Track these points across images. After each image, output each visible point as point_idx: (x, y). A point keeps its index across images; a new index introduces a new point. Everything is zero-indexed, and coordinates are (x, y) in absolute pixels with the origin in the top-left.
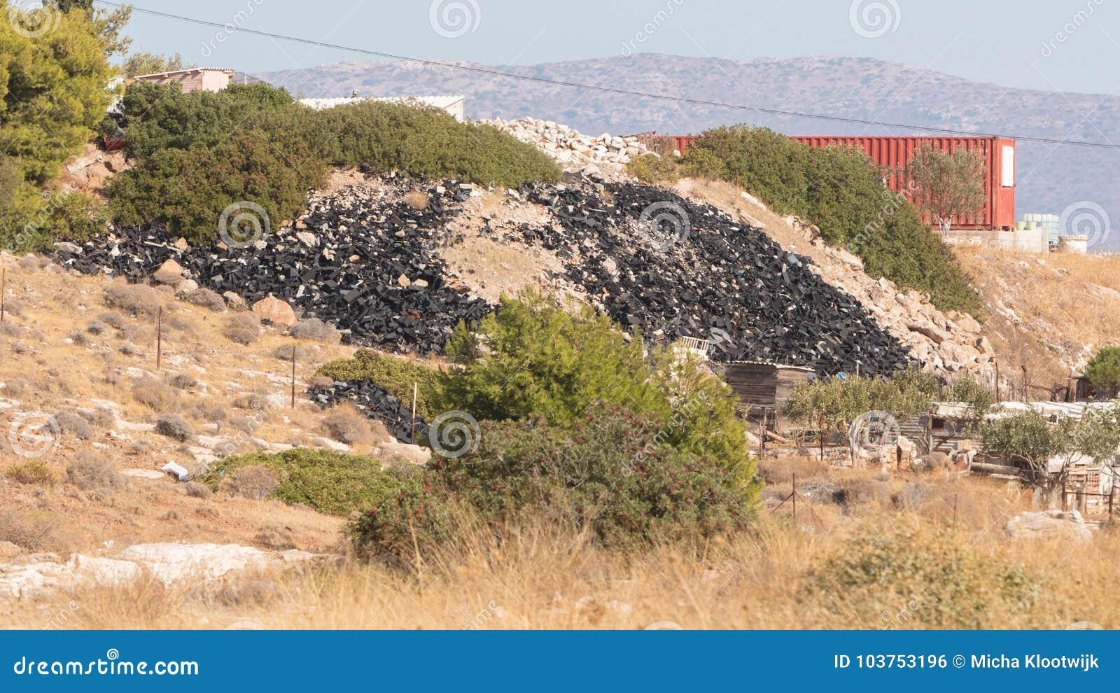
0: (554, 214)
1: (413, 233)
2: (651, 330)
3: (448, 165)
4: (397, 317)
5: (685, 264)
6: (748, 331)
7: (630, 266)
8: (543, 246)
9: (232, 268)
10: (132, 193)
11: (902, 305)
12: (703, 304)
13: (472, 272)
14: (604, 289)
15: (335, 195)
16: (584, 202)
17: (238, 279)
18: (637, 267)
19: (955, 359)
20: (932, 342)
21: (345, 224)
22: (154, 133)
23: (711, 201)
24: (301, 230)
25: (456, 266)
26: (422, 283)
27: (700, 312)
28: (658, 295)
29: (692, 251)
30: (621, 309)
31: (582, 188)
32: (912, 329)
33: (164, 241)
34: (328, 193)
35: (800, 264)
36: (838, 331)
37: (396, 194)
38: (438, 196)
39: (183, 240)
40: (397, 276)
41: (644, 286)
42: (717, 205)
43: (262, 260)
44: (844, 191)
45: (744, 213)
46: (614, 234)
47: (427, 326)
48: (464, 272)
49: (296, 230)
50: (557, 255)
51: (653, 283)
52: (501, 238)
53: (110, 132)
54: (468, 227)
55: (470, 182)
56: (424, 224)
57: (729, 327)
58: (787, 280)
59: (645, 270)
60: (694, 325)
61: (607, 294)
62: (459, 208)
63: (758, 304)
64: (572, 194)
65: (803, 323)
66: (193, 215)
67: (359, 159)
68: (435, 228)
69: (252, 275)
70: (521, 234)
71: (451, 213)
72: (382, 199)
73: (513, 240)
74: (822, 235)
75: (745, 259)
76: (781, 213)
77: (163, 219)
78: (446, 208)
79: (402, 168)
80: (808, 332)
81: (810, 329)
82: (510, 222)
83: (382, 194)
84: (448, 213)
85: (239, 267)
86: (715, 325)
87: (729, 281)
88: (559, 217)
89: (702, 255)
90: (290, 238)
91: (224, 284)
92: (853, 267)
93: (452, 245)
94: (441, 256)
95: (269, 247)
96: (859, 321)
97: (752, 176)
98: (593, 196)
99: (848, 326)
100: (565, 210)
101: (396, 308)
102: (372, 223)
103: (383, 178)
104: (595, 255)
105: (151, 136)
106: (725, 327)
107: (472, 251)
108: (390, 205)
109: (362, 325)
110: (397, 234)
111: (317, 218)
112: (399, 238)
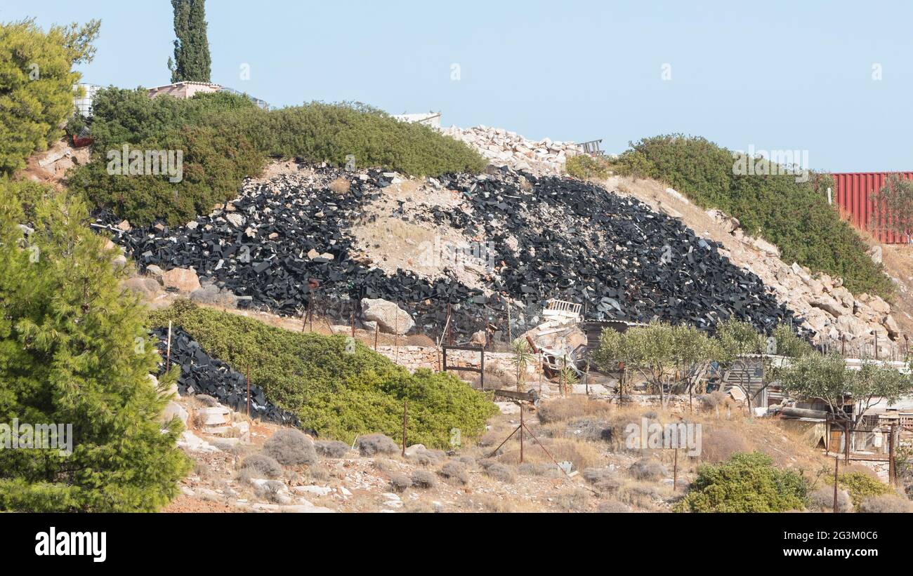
0: (468, 199)
1: (330, 214)
2: (545, 299)
3: (373, 156)
4: (298, 286)
5: (590, 245)
6: (641, 302)
7: (534, 243)
8: (451, 225)
9: (164, 245)
10: (86, 182)
11: (808, 285)
12: (600, 277)
13: (377, 246)
14: (503, 263)
15: (268, 182)
16: (502, 190)
17: (167, 254)
18: (539, 244)
19: (851, 331)
20: (831, 316)
21: (272, 207)
22: (115, 130)
23: (635, 195)
24: (230, 212)
25: (364, 242)
26: (328, 256)
27: (595, 284)
28: (555, 268)
29: (599, 234)
30: (518, 280)
31: (504, 178)
32: (813, 305)
33: (109, 223)
34: (262, 181)
35: (709, 248)
36: (732, 303)
37: (324, 182)
38: (361, 182)
39: (126, 222)
40: (307, 251)
41: (543, 260)
42: (640, 197)
43: (191, 239)
44: (763, 189)
45: (663, 205)
46: (524, 216)
47: (326, 293)
48: (371, 247)
49: (226, 212)
50: (463, 233)
51: (552, 258)
52: (411, 218)
53: (79, 130)
54: (383, 209)
55: (393, 171)
56: (343, 206)
57: (622, 298)
58: (691, 260)
59: (547, 247)
60: (587, 295)
61: (505, 267)
62: (378, 193)
63: (654, 278)
64: (491, 182)
65: (697, 295)
66: (135, 200)
67: (295, 152)
68: (353, 209)
69: (179, 251)
70: (432, 215)
71: (369, 197)
72: (311, 186)
73: (423, 219)
74: (741, 226)
75: (652, 241)
76: (704, 207)
77: (111, 204)
78: (366, 193)
79: (332, 160)
80: (701, 303)
81: (703, 300)
82: (423, 205)
83: (311, 182)
84: (366, 197)
85: (169, 245)
86: (608, 295)
87: (631, 259)
88: (473, 201)
89: (609, 237)
90: (220, 219)
91: (152, 259)
92: (769, 254)
93: (365, 224)
94: (353, 233)
95: (200, 227)
96: (756, 296)
97: (678, 175)
98: (513, 186)
99: (743, 299)
100: (482, 196)
101: (298, 278)
102: (297, 205)
103: (314, 167)
104: (499, 233)
105: (112, 134)
106: (617, 297)
107: (382, 229)
108: (316, 191)
109: (265, 293)
110: (317, 214)
111: (247, 201)
112: (318, 219)
